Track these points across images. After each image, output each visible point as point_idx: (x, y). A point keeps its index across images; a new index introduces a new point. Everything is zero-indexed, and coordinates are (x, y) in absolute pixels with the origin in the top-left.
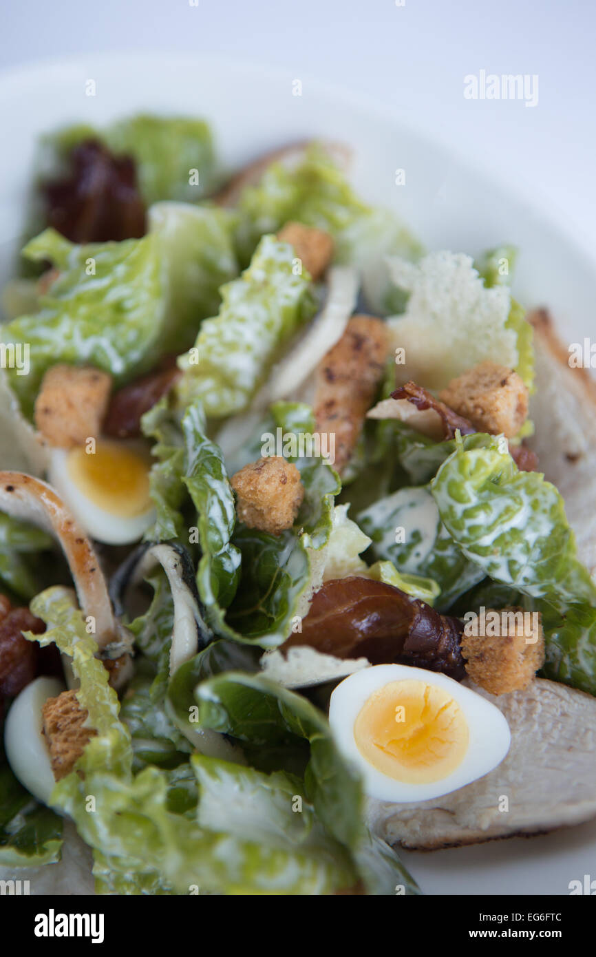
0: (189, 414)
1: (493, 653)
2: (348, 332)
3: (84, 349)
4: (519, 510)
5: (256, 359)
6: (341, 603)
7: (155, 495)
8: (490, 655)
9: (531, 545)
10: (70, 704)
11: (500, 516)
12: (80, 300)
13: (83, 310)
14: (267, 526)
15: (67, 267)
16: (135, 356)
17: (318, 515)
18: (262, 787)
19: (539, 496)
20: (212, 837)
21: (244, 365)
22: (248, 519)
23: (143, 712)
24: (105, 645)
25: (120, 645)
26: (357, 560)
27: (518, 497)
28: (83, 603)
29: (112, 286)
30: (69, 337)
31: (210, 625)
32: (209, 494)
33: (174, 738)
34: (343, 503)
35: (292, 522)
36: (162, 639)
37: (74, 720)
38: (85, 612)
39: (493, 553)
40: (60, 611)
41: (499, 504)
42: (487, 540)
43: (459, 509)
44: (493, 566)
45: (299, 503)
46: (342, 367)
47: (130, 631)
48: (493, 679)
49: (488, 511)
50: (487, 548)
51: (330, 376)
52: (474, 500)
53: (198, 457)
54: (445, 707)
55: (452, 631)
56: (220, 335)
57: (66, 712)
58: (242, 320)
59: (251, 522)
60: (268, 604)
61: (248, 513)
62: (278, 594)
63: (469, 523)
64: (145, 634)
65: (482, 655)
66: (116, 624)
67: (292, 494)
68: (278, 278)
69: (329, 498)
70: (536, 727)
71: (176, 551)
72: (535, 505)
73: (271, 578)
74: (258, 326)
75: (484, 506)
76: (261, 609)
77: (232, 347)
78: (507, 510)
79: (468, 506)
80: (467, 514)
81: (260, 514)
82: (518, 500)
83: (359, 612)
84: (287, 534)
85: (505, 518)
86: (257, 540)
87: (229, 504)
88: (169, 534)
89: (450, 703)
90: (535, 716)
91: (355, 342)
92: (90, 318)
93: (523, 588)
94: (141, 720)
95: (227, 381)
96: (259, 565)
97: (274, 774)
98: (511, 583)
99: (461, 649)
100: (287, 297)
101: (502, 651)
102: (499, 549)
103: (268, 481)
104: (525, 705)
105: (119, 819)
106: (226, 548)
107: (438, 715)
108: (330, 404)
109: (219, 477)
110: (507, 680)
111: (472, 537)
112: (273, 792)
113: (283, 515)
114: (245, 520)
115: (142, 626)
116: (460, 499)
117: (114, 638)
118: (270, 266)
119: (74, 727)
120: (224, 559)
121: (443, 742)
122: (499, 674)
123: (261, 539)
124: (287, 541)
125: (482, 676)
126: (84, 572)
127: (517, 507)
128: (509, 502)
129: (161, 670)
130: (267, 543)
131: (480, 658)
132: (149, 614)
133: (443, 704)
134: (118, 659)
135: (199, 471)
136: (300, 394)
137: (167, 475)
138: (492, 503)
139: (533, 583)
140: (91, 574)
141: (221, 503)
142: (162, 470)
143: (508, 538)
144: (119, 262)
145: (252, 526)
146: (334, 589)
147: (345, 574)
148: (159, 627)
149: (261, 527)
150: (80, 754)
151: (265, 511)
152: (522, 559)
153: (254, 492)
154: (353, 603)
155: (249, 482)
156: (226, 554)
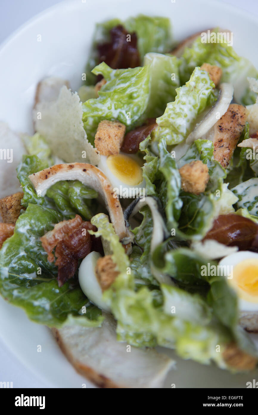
0: (161, 142)
2: (229, 110)
3: (115, 114)
5: (188, 121)
6: (224, 225)
7: (145, 176)
10: (109, 261)
12: (115, 92)
13: (116, 97)
14: (194, 190)
15: (110, 78)
16: (136, 118)
17: (216, 187)
20: (170, 318)
21: (183, 123)
22: (185, 188)
23: (137, 268)
24: (122, 238)
25: (128, 238)
26: (232, 208)
28: (113, 220)
29: (129, 87)
30: (109, 109)
31: (169, 231)
32: (171, 175)
33: (150, 279)
34: (226, 183)
35: (204, 189)
36: (146, 237)
37: (111, 268)
38: (114, 224)
40: (103, 223)
45: (207, 182)
46: (226, 125)
47: (133, 233)
51: (221, 129)
53: (166, 160)
56: (174, 109)
57: (108, 264)
58: (184, 104)
59: (186, 189)
60: (193, 224)
61: (185, 185)
62: (199, 219)
64: (138, 235)
66: (126, 230)
67: (205, 177)
68: (201, 85)
69: (221, 179)
71: (155, 199)
73: (194, 213)
74: (190, 106)
76: (189, 226)
77: (178, 115)
81: (191, 185)
83: (232, 230)
84: (202, 195)
86: (188, 197)
87: (179, 180)
88: (151, 192)
91: (232, 115)
92: (118, 101)
94: (136, 271)
95: (175, 130)
96: (189, 208)
100: (204, 94)
103: (196, 171)
105: (130, 308)
106: (177, 199)
108: (221, 141)
109: (175, 168)
113: (201, 186)
114: (184, 188)
115: (138, 231)
117: (126, 236)
118: (198, 80)
119: (111, 271)
120: (176, 203)
123: (190, 196)
124: (202, 198)
126: (114, 207)
129: (145, 250)
130: (193, 198)
132: (141, 226)
134: (127, 245)
135: (166, 165)
136: (207, 136)
137: (151, 167)
140: (117, 208)
141: (176, 180)
142: (148, 166)
144: (133, 76)
145: (186, 190)
146: (222, 219)
147: (226, 213)
148: (145, 232)
149: (191, 191)
150: (113, 281)
151: (193, 184)
153: (190, 175)
154: (230, 225)
155: (187, 171)
156: (177, 201)
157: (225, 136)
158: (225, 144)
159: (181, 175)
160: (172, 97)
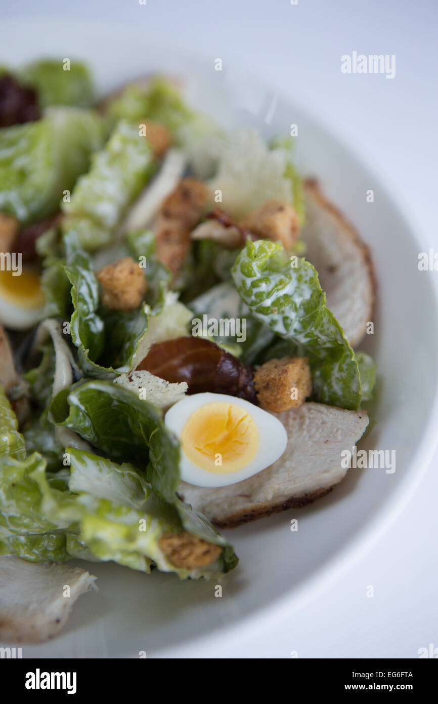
1: (274, 381)
4: (289, 282)
6: (173, 357)
8: (273, 383)
9: (298, 306)
11: (276, 286)
18: (115, 471)
19: (303, 273)
21: (107, 210)
23: (35, 436)
25: (19, 388)
26: (184, 329)
27: (289, 274)
29: (17, 155)
31: (81, 367)
32: (80, 277)
34: (175, 292)
35: (139, 301)
39: (272, 312)
41: (275, 278)
42: (268, 303)
43: (249, 282)
44: (273, 322)
47: (26, 380)
48: (275, 401)
49: (268, 283)
50: (268, 308)
51: (167, 215)
52: (259, 275)
53: (74, 257)
54: (242, 420)
55: (248, 372)
56: (91, 189)
58: (106, 179)
59: (110, 304)
62: (127, 345)
63: (255, 290)
65: (268, 385)
66: (17, 377)
67: (138, 282)
69: (164, 285)
70: (305, 433)
71: (58, 321)
72: (299, 279)
75: (265, 279)
78: (281, 282)
79: (255, 278)
80: (254, 285)
81: (115, 296)
82: (288, 276)
85: (280, 287)
87: (94, 287)
88: (53, 312)
89: (246, 416)
90: (304, 427)
91: (183, 193)
93: (294, 337)
94: (34, 441)
97: (124, 463)
98: (286, 334)
99: (255, 383)
101: (280, 378)
102: (276, 308)
103: (121, 272)
104: (298, 421)
106: (92, 316)
107: (238, 425)
108: (168, 233)
109: (88, 269)
110: (284, 400)
111: (258, 301)
112: (123, 475)
113: (132, 296)
114: (107, 303)
115: (35, 377)
116: (249, 275)
117: (15, 385)
120: (91, 323)
121: (241, 443)
122: (279, 396)
123: (118, 316)
124: (135, 315)
125: (269, 400)
127: (288, 280)
128: (282, 277)
130: (122, 317)
131: (267, 387)
132: (40, 368)
133: (240, 418)
134: (18, 399)
138: (270, 277)
139: (300, 333)
140: (1, 343)
141: (88, 285)
143: (282, 301)
144: (21, 138)
145: (110, 307)
146: (169, 347)
147: (175, 336)
148: (46, 378)
149: (117, 306)
151: (120, 294)
152: (293, 315)
153: (111, 279)
154: (182, 356)
155: (108, 273)
156: (92, 320)
157: (174, 226)
158: (175, 237)
159: (100, 281)
160: (85, 168)
